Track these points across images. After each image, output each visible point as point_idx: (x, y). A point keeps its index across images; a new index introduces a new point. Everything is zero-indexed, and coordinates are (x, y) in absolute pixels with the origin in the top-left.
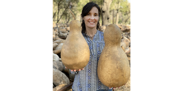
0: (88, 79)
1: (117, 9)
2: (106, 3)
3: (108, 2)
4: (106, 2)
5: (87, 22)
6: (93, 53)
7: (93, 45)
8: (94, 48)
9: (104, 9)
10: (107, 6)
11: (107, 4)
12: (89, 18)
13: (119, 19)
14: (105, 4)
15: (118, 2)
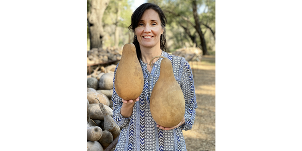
0: (139, 142)
1: (115, 22)
2: (95, 9)
3: (98, 8)
4: (95, 7)
5: (140, 38)
6: (148, 95)
7: (151, 82)
8: (151, 87)
9: (92, 20)
10: (97, 14)
11: (98, 11)
12: (142, 30)
13: (119, 39)
14: (93, 11)
15: (115, 11)
